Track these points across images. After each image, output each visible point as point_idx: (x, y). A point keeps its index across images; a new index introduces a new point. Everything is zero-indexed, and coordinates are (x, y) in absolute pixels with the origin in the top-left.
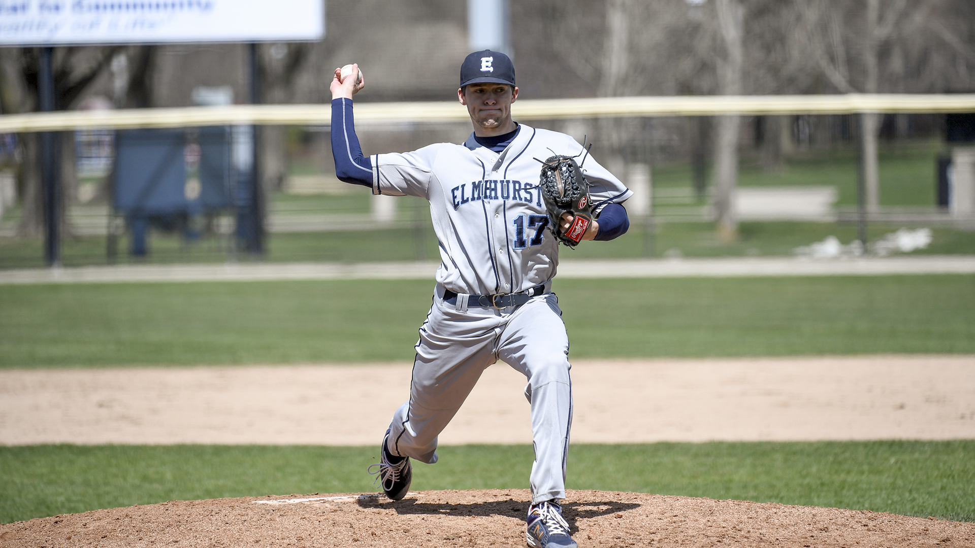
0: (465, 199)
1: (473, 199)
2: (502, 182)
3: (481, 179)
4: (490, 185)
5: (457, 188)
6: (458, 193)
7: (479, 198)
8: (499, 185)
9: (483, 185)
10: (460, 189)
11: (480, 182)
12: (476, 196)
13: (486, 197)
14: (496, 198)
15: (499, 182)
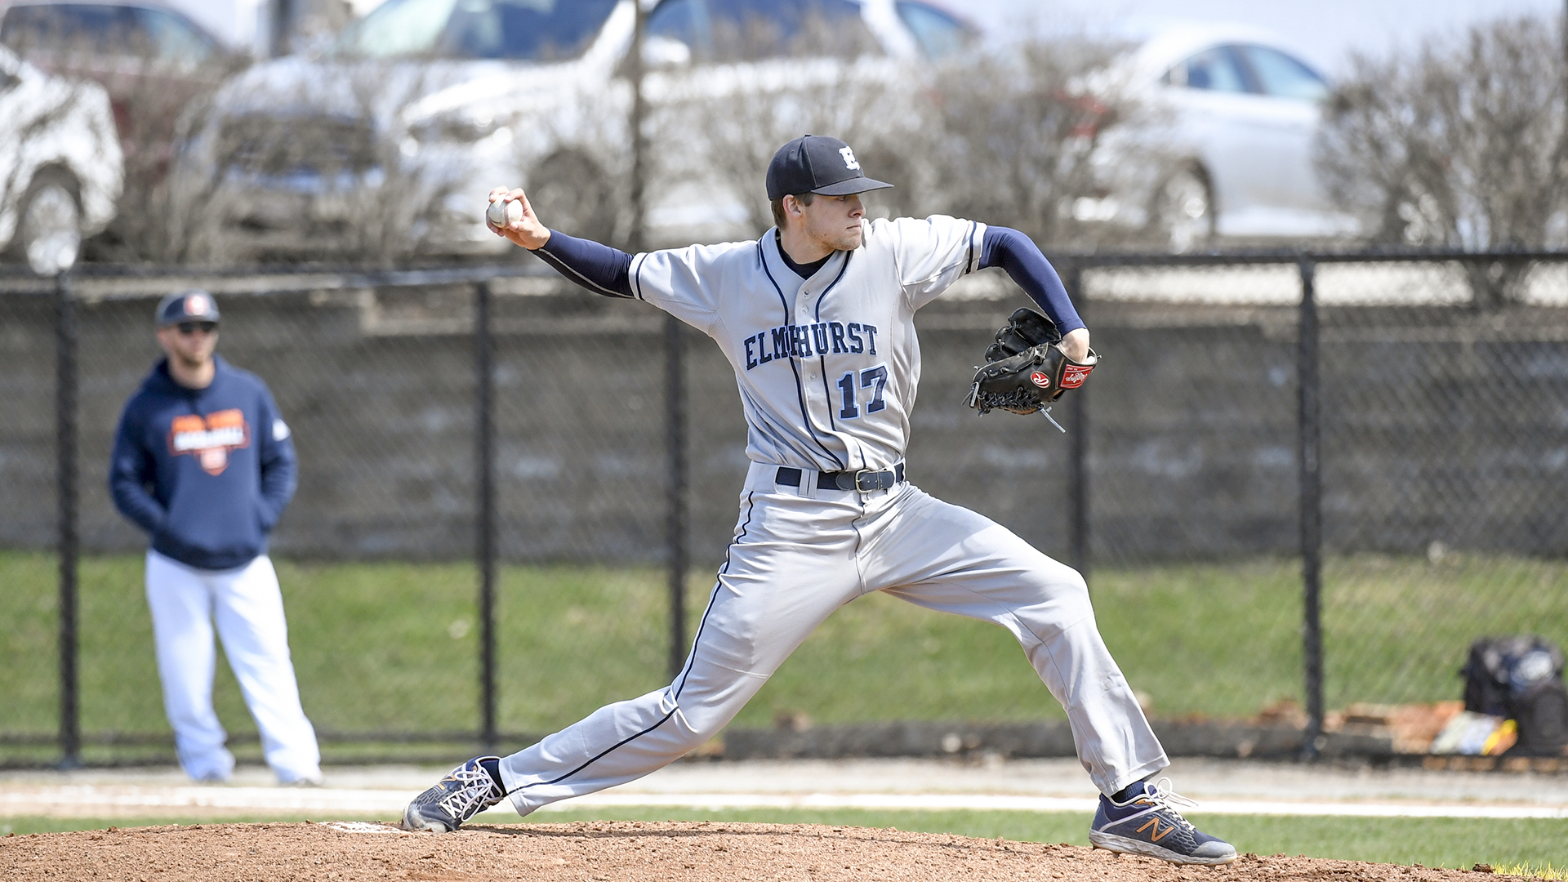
0: (766, 356)
1: (777, 356)
2: (814, 327)
3: (783, 326)
4: (798, 334)
5: (752, 340)
6: (755, 347)
7: (784, 355)
8: (811, 333)
9: (787, 334)
10: (758, 340)
11: (782, 329)
12: (780, 352)
13: (794, 353)
14: (809, 353)
15: (810, 328)
